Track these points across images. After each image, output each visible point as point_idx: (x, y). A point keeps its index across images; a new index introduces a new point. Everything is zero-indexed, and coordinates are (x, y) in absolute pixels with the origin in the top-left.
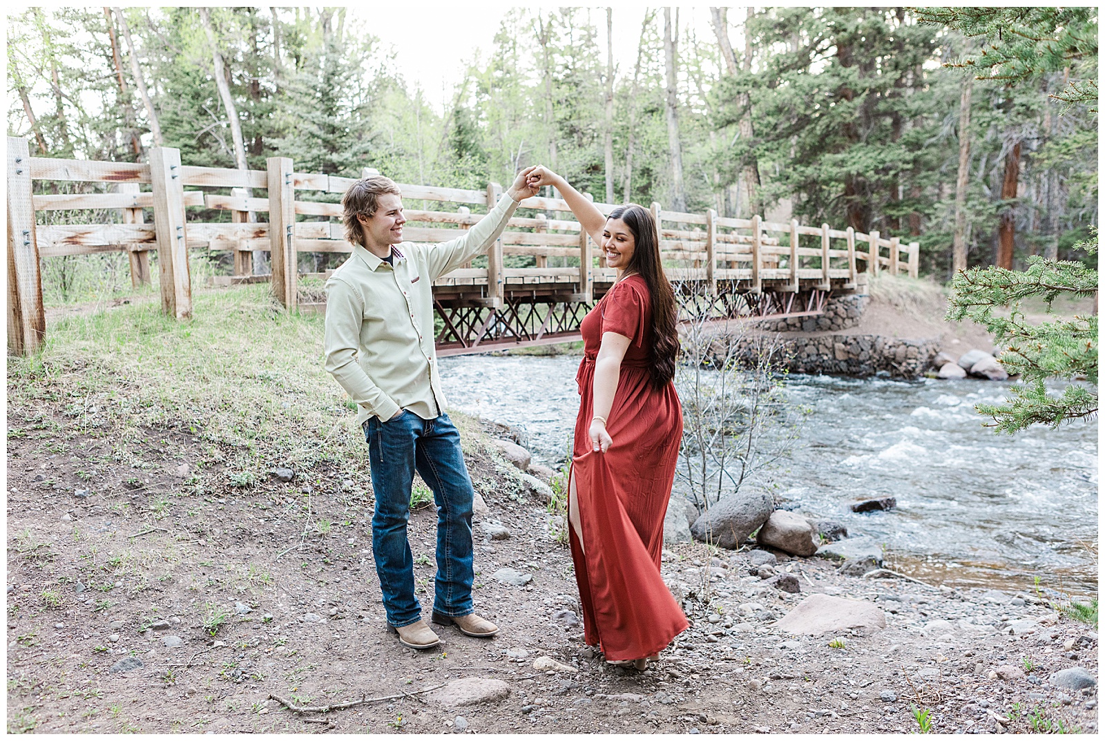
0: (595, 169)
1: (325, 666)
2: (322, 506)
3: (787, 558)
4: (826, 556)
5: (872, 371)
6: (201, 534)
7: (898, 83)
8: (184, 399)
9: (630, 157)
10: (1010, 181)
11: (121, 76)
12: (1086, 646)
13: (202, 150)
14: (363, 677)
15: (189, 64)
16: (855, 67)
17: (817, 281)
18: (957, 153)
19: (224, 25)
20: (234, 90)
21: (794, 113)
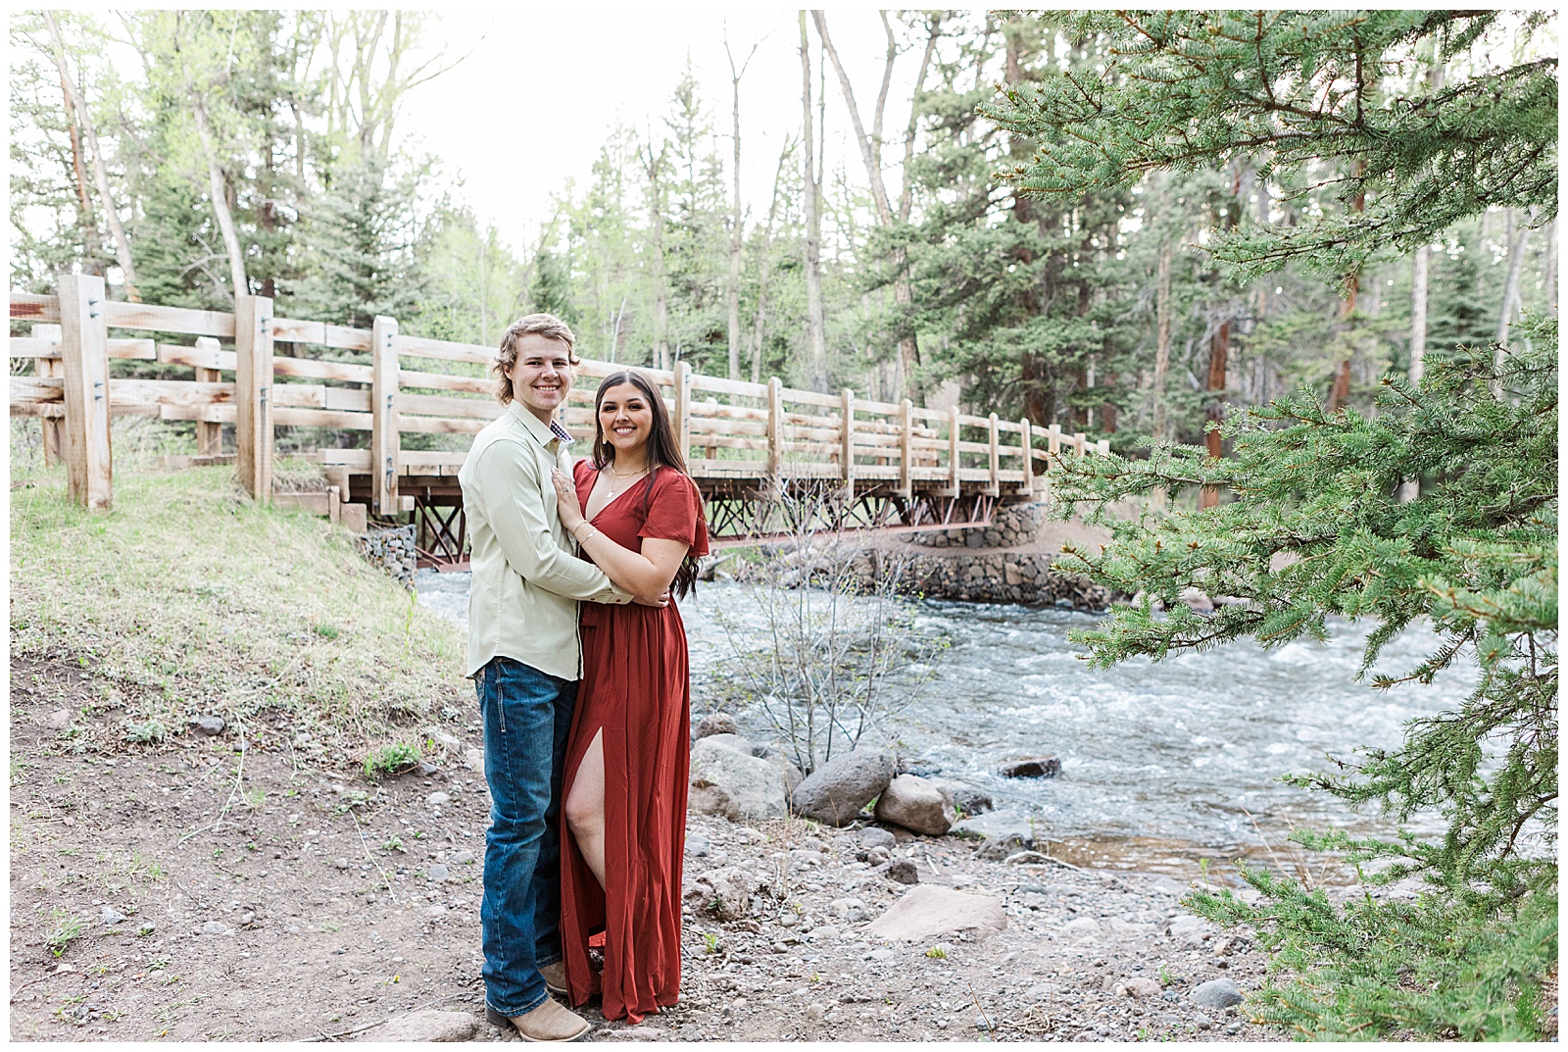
0: (716, 336)
1: (219, 997)
2: (260, 769)
3: (910, 838)
4: (962, 835)
5: (1050, 599)
6: (69, 809)
7: (1086, 245)
8: (76, 619)
9: (759, 324)
10: (1217, 369)
11: (84, 189)
12: (1240, 950)
13: (190, 291)
14: (269, 1013)
15: (176, 177)
16: (1034, 223)
17: (982, 484)
18: (1156, 333)
19: (227, 128)
20: (238, 215)
21: (961, 275)
